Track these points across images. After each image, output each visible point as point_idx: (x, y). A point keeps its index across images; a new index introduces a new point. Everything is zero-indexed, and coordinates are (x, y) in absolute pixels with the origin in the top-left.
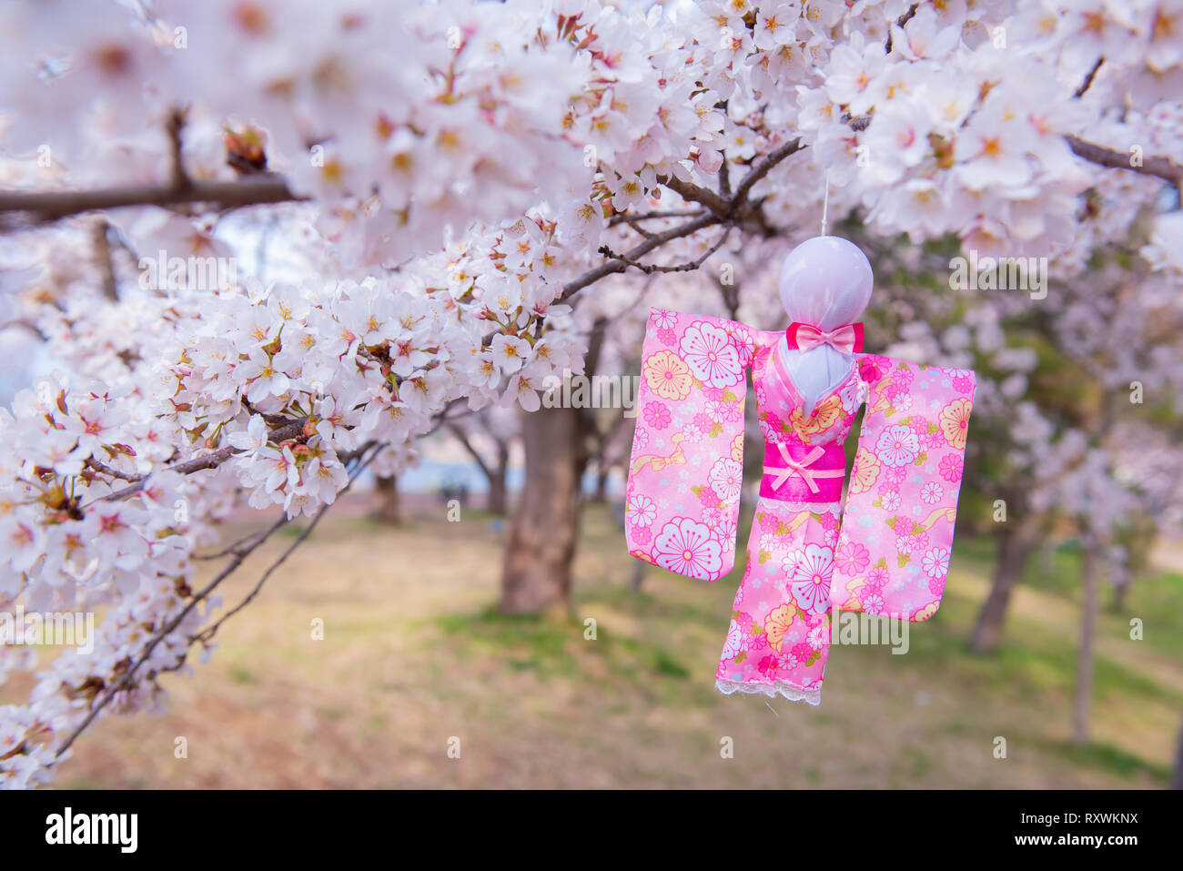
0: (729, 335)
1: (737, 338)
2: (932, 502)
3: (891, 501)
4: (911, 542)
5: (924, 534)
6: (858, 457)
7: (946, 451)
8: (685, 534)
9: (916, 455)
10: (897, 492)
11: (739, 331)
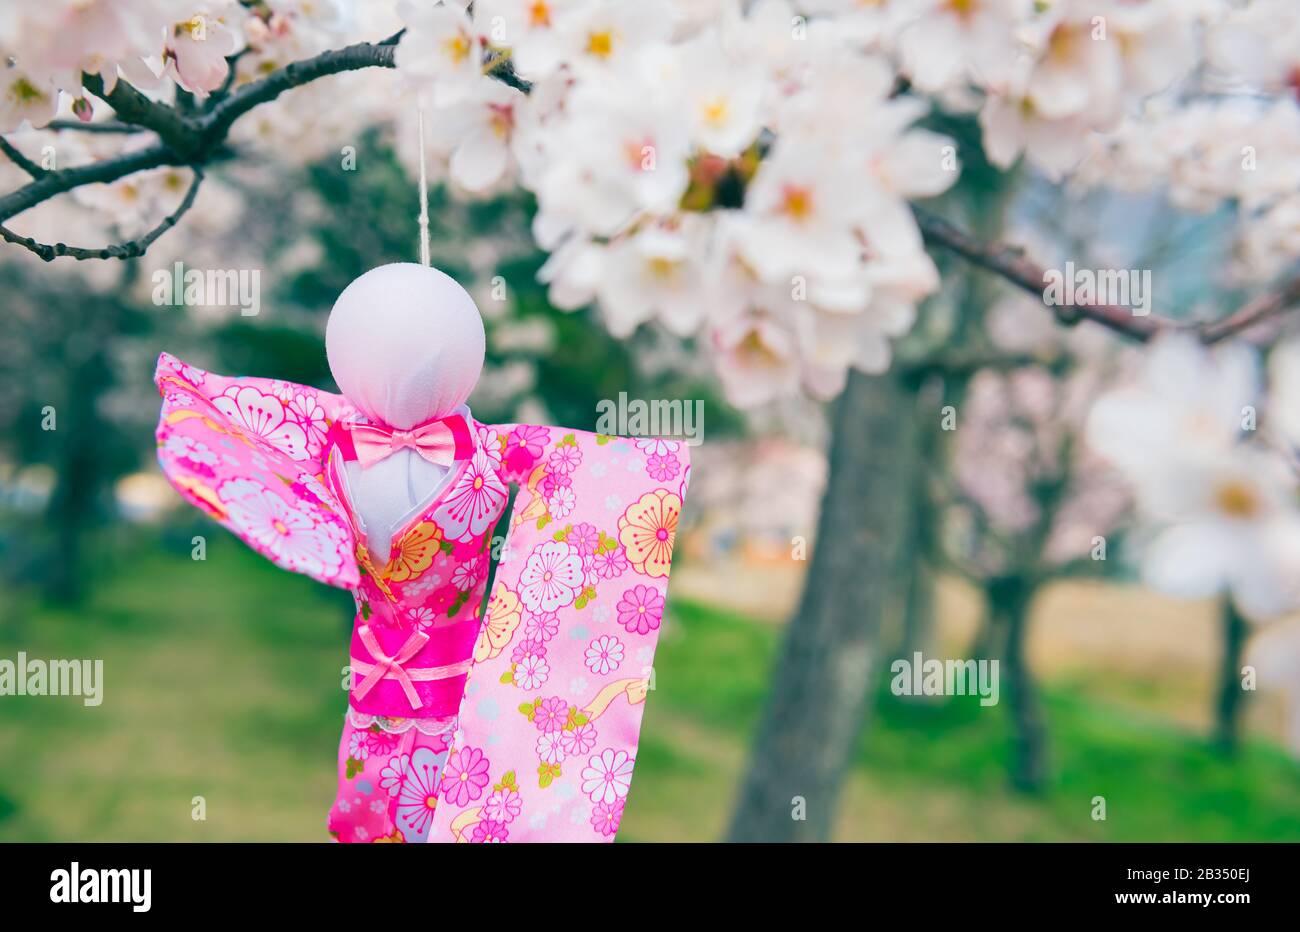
0: (285, 406)
1: (297, 411)
2: (605, 669)
3: (531, 673)
4: (565, 742)
5: (589, 727)
6: (493, 600)
7: (630, 580)
9: (578, 592)
10: (540, 657)
11: (300, 399)
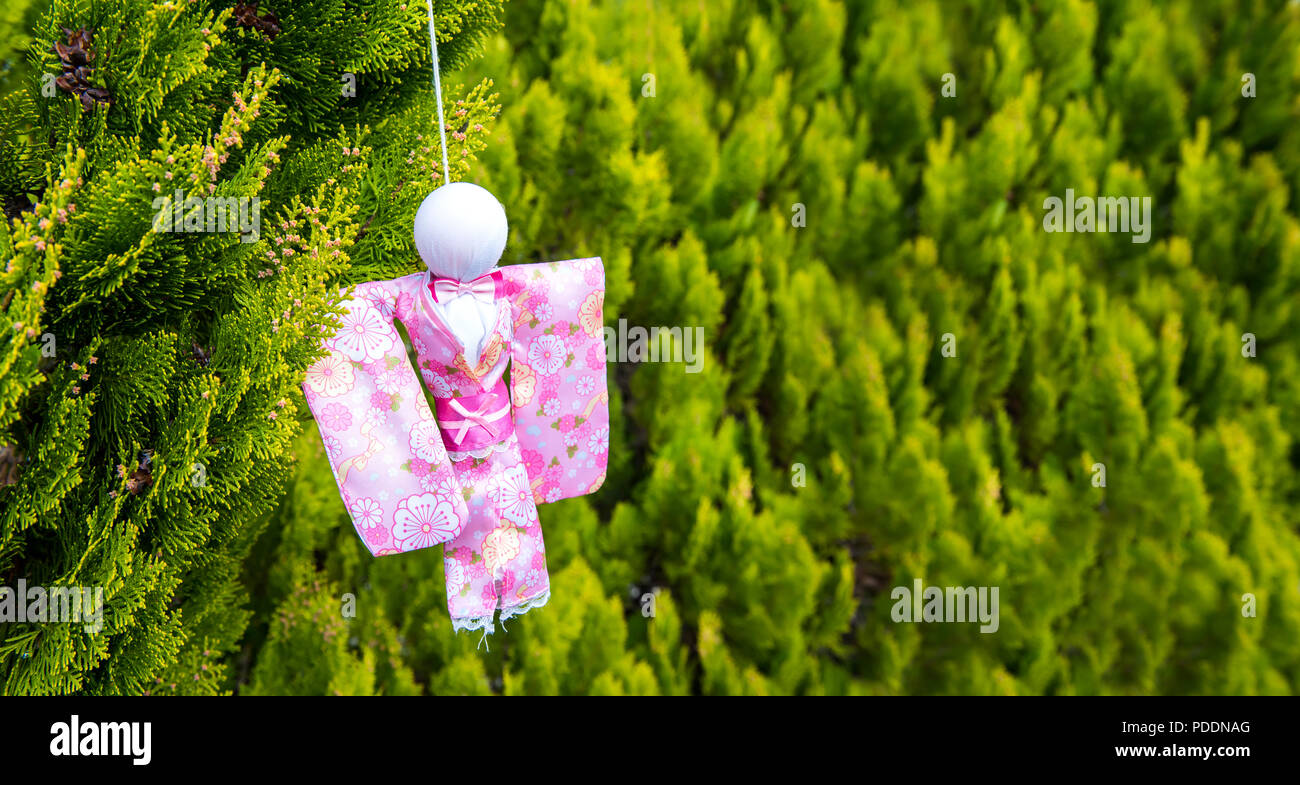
2: (587, 393)
4: (576, 433)
6: (513, 371)
8: (415, 512)
9: (565, 358)
10: (555, 397)
